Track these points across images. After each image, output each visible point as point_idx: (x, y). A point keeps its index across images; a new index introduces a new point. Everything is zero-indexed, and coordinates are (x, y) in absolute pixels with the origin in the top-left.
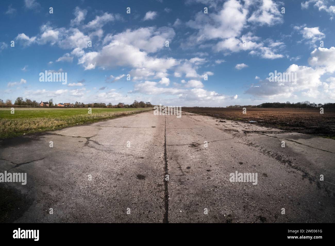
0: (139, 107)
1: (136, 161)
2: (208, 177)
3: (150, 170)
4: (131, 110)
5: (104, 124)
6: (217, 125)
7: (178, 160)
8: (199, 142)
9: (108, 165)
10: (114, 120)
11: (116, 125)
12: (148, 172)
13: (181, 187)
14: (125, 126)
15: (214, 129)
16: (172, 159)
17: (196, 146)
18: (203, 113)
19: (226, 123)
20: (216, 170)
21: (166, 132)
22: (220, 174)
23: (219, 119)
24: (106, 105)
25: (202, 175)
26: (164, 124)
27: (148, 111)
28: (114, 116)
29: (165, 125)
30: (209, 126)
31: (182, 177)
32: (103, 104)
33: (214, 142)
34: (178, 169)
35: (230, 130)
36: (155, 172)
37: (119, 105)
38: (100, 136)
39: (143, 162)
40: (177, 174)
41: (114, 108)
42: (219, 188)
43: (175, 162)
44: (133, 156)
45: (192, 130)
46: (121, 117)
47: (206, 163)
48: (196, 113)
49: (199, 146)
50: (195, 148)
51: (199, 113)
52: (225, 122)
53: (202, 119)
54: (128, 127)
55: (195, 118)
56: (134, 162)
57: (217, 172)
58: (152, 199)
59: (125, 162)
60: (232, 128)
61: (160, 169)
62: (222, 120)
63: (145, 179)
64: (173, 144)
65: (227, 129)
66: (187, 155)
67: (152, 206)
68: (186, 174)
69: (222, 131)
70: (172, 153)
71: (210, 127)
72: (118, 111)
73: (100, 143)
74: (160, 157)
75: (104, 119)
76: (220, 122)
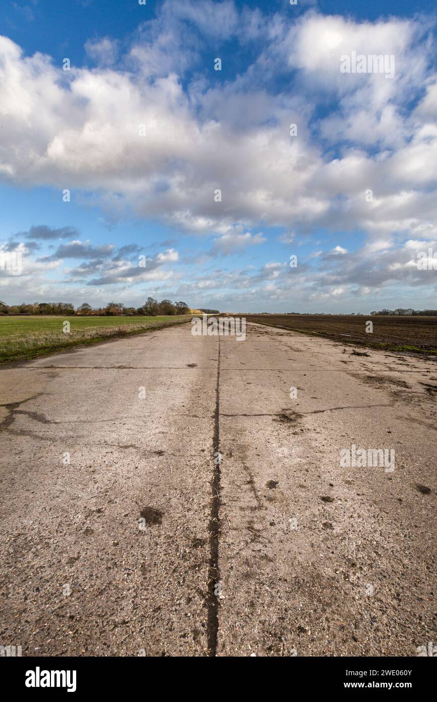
0: (159, 314)
1: (143, 464)
2: (325, 521)
3: (176, 489)
4: (141, 322)
5: (68, 359)
6: (345, 362)
7: (246, 458)
8: (297, 410)
9: (65, 484)
10: (96, 348)
11: (99, 361)
12: (170, 499)
13: (253, 551)
14: (124, 364)
15: (336, 372)
16: (233, 454)
17: (291, 420)
18: (308, 329)
19: (369, 358)
20: (346, 501)
21: (220, 379)
22: (359, 517)
23: (351, 346)
24: (75, 309)
25: (307, 513)
26: (217, 358)
27: (180, 323)
28: (97, 338)
29: (219, 361)
30: (325, 364)
31: (258, 513)
32: (66, 305)
33: (337, 412)
34: (247, 486)
35: (381, 380)
36: (189, 498)
37: (108, 309)
38: (52, 397)
39: (161, 466)
40: (242, 504)
41: (96, 315)
42: (361, 568)
43: (239, 465)
44: (136, 448)
45: (281, 375)
46: (115, 341)
47: (317, 474)
48: (291, 330)
49: (299, 420)
50: (289, 424)
51: (299, 330)
52: (367, 356)
53: (305, 345)
54: (130, 368)
55: (289, 344)
56: (137, 468)
57: (352, 510)
58: (172, 600)
59: (113, 468)
60: (388, 374)
61: (202, 486)
62: (357, 350)
63: (160, 523)
64: (237, 412)
65: (374, 375)
66: (268, 445)
67: (171, 630)
68: (266, 504)
69: (358, 381)
70: (233, 438)
71: (329, 368)
72: (106, 324)
73: (49, 418)
74: (203, 451)
75: (68, 347)
76: (352, 354)
